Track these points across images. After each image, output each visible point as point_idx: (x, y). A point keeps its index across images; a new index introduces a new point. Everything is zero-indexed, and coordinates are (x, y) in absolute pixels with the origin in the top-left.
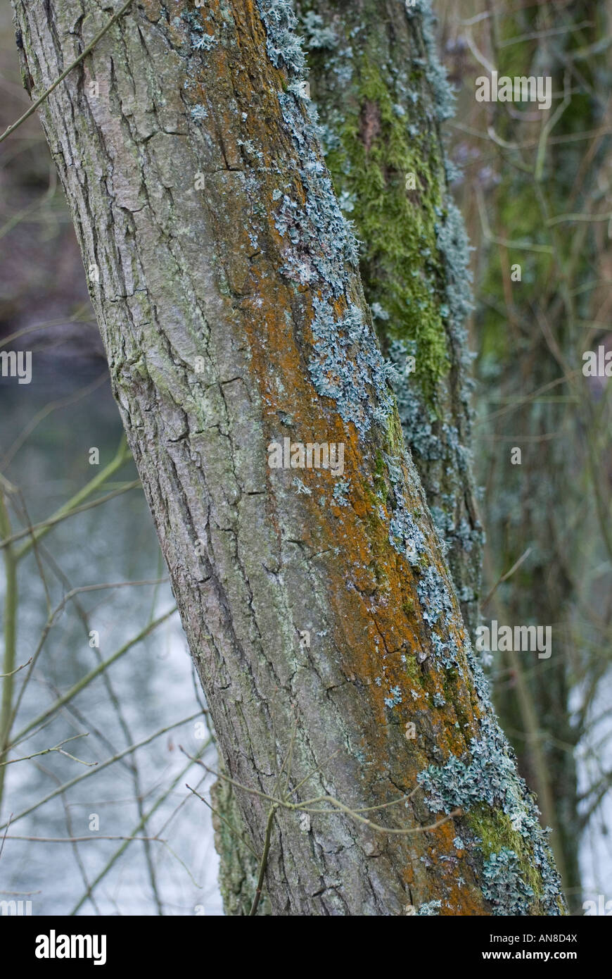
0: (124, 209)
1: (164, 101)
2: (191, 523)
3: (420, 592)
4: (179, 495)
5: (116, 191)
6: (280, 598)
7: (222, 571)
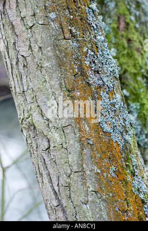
0: (22, 56)
1: (38, 11)
2: (52, 183)
3: (145, 209)
4: (47, 172)
5: (19, 48)
6: (88, 214)
7: (64, 202)
